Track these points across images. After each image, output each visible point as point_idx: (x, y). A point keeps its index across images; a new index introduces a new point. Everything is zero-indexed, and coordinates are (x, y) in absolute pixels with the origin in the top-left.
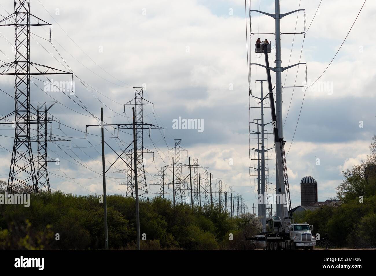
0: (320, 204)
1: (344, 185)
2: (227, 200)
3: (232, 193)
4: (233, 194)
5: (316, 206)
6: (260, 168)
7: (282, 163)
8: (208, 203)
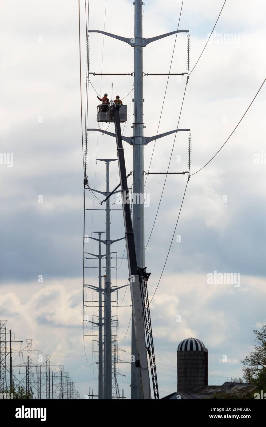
0: (212, 391)
1: (256, 355)
2: (40, 380)
3: (51, 367)
4: (53, 369)
5: (204, 394)
6: (103, 321)
7: (143, 314)
8: (5, 386)
